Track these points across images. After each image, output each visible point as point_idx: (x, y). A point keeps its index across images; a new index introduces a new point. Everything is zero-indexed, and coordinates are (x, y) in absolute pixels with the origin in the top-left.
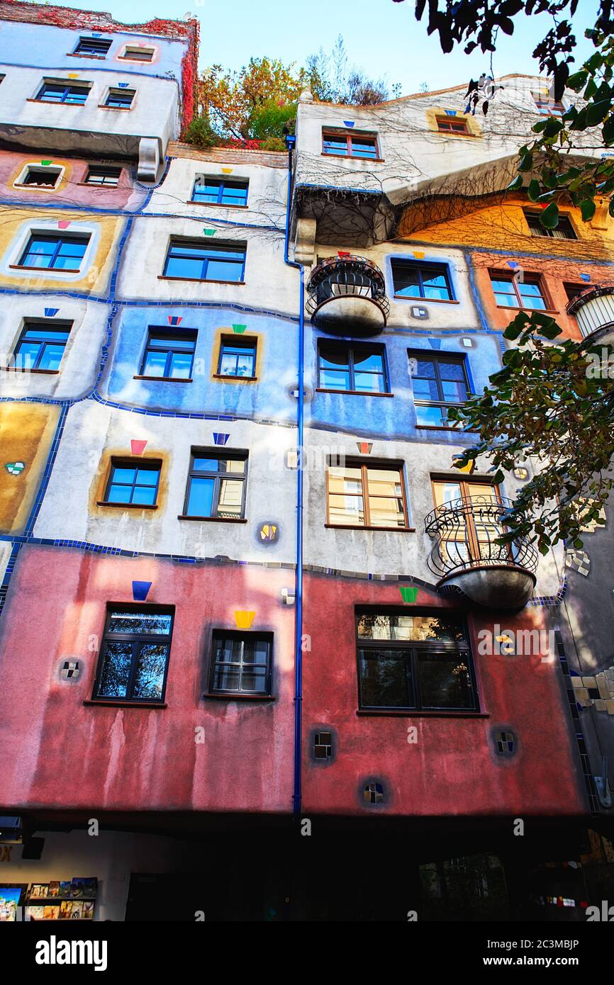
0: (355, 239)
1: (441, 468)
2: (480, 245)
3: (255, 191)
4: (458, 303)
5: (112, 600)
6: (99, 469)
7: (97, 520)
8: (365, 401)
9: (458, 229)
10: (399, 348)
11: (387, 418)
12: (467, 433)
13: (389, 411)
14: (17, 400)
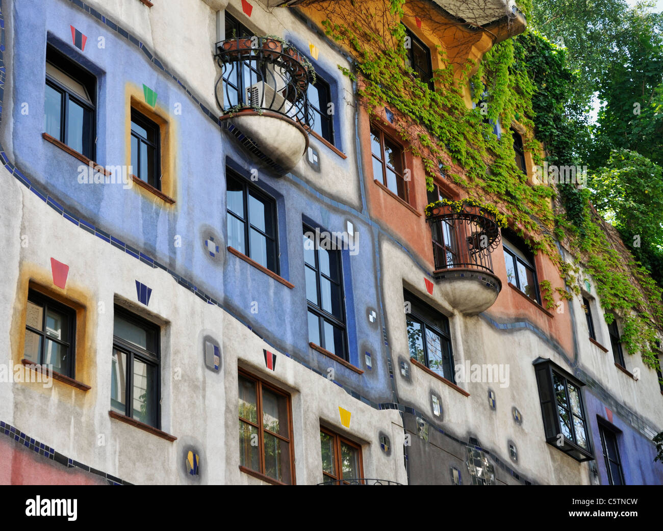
1: (328, 413)
4: (344, 158)
7: (24, 391)
8: (268, 286)
10: (296, 209)
11: (286, 322)
12: (347, 370)
13: (288, 310)
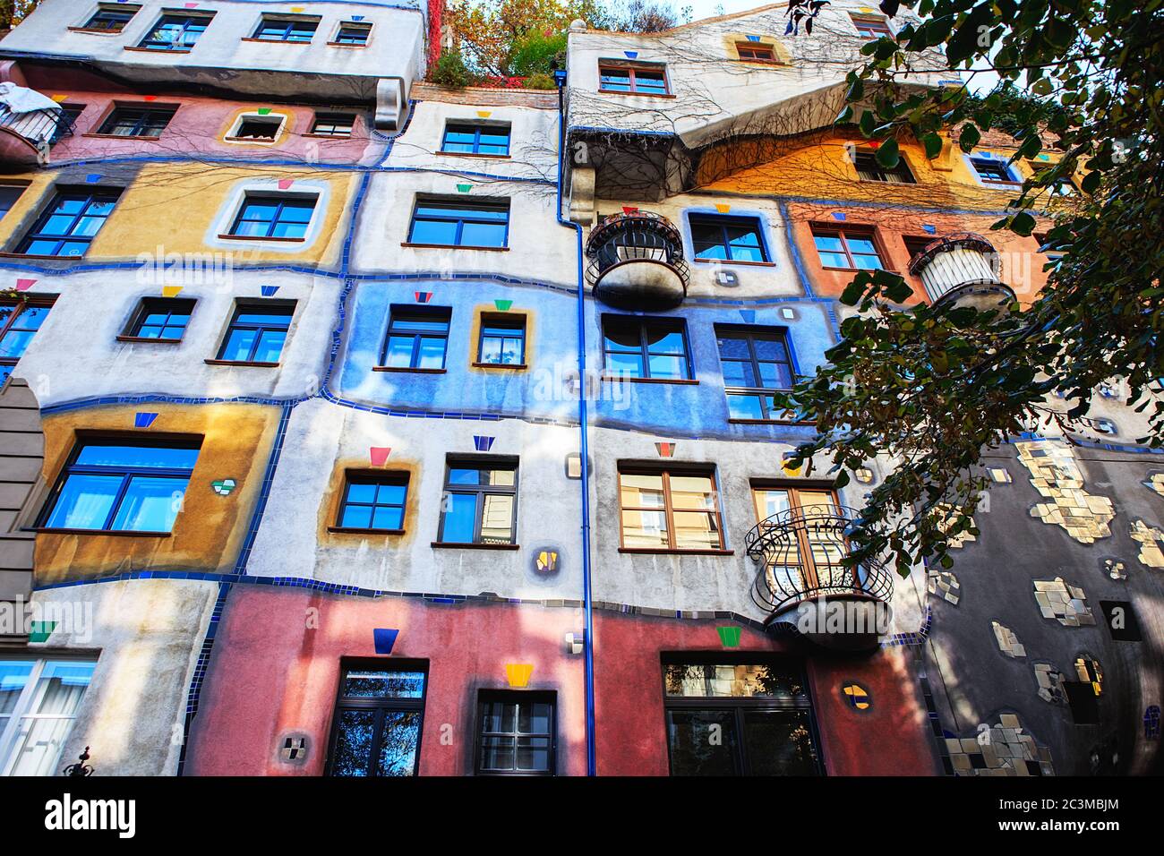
0: (644, 191)
1: (763, 471)
2: (798, 194)
3: (519, 137)
4: (775, 265)
5: (348, 654)
6: (331, 486)
7: (328, 550)
8: (663, 391)
9: (770, 175)
10: (704, 323)
11: (692, 412)
12: (794, 427)
13: (694, 403)
14: (227, 400)
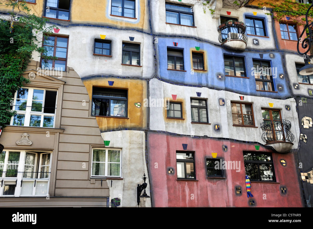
0: (234, 7)
1: (264, 105)
4: (269, 37)
7: (167, 124)
8: (240, 80)
10: (250, 58)
11: (248, 87)
12: (272, 93)
13: (248, 84)
14: (131, 78)
